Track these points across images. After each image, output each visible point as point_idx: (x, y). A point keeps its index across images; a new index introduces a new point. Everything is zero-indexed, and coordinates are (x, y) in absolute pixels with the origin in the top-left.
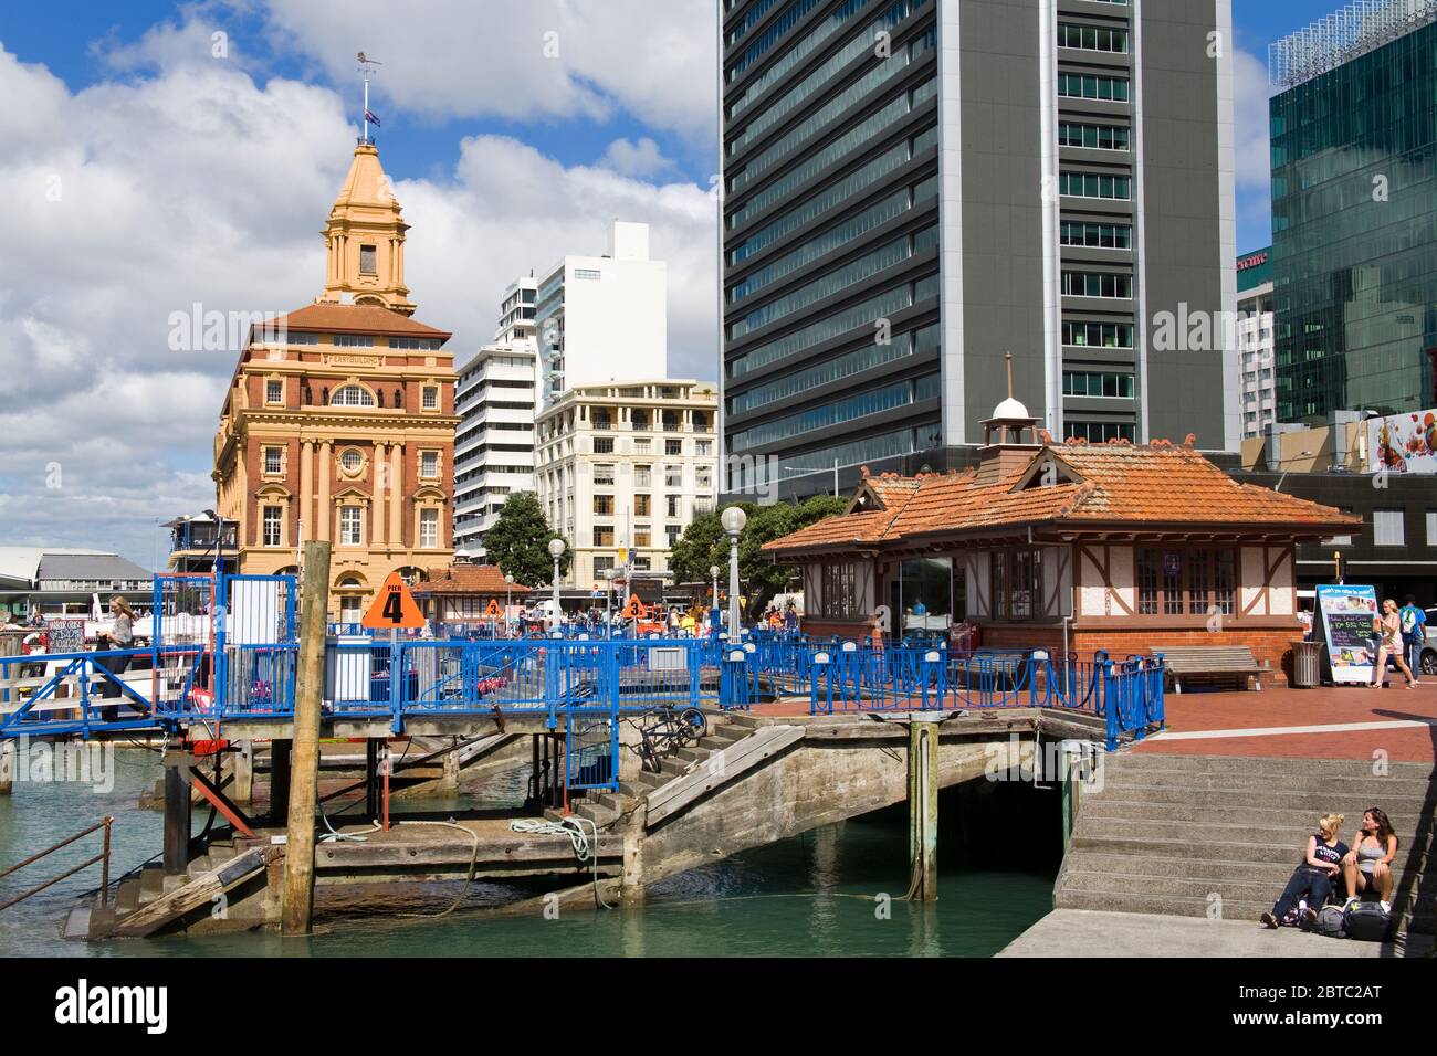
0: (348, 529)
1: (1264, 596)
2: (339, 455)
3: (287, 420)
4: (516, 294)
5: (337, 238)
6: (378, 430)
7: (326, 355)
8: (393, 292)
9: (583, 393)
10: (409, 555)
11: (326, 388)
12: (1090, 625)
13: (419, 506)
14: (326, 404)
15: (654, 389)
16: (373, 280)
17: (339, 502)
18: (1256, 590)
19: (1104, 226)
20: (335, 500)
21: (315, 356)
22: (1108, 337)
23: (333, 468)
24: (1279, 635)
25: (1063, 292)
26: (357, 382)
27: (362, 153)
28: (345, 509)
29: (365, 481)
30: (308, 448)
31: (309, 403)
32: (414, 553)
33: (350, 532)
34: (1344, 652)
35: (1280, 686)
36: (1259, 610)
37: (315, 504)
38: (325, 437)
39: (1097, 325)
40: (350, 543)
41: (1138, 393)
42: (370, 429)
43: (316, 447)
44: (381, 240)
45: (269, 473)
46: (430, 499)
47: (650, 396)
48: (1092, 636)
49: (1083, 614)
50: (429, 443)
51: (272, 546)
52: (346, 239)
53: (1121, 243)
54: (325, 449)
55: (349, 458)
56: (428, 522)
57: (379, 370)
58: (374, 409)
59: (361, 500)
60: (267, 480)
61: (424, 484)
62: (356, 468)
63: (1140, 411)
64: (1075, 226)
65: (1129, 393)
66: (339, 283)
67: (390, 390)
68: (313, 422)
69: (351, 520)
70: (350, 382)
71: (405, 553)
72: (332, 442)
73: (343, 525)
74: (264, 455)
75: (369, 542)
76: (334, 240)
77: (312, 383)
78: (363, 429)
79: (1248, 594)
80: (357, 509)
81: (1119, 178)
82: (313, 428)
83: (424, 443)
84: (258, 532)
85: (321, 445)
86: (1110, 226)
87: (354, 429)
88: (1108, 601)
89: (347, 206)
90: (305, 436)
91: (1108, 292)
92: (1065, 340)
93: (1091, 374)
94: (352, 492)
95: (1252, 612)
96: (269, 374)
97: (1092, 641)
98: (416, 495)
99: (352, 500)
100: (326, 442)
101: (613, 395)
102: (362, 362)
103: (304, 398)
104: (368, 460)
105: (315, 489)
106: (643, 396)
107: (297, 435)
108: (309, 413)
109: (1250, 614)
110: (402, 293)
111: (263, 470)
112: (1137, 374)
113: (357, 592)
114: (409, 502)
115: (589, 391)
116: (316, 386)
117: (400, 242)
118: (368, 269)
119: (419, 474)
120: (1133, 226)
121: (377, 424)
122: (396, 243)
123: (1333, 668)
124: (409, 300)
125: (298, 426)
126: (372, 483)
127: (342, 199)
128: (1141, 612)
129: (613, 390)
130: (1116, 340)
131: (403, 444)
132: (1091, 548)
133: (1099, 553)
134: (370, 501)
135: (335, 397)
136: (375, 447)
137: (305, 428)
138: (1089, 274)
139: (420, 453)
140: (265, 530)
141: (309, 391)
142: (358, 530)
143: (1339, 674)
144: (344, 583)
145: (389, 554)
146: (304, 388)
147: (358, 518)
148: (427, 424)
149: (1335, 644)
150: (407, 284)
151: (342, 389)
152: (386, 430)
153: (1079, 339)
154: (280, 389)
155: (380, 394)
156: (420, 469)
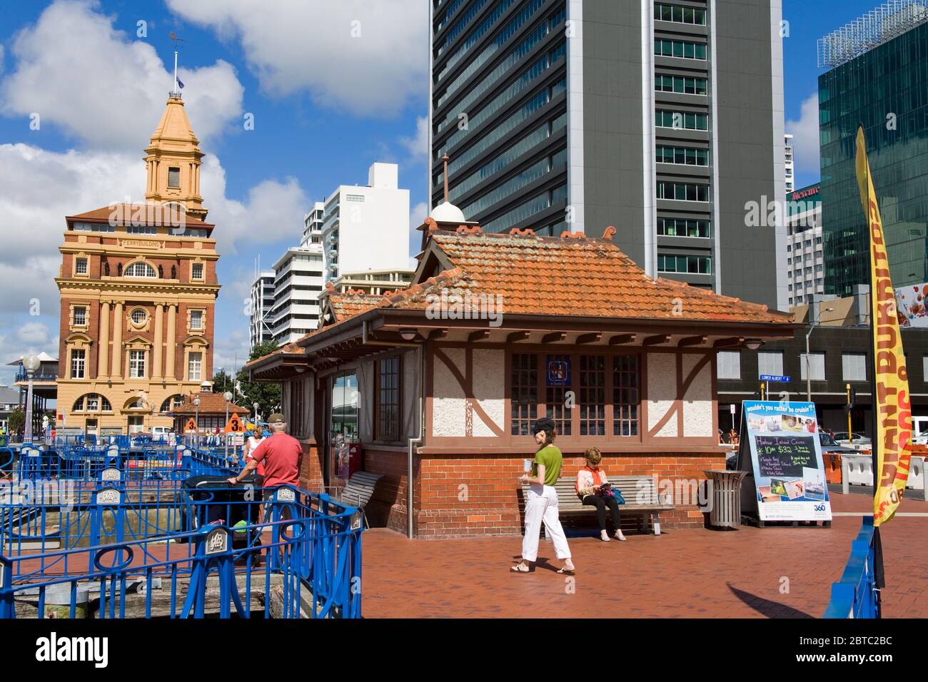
0: (135, 367)
1: (675, 414)
2: (130, 313)
3: (90, 286)
4: (313, 214)
5: (152, 162)
6: (158, 294)
7: (121, 239)
8: (191, 200)
9: (349, 277)
10: (180, 386)
11: (120, 264)
12: (442, 448)
13: (188, 350)
14: (120, 275)
15: (397, 275)
16: (177, 191)
17: (128, 347)
18: (666, 405)
19: (689, 149)
20: (126, 345)
21: (112, 241)
22: (692, 230)
23: (124, 322)
24: (692, 462)
25: (658, 196)
26: (144, 260)
27: (172, 103)
28: (133, 353)
29: (148, 332)
30: (105, 308)
31: (107, 274)
32: (183, 384)
33: (137, 369)
34: (775, 483)
35: (693, 526)
36: (670, 431)
37: (110, 348)
38: (119, 299)
39: (683, 220)
40: (137, 377)
41: (713, 270)
42: (153, 294)
43: (112, 306)
44: (184, 164)
45: (76, 325)
46: (196, 345)
47: (394, 280)
48: (446, 463)
49: (435, 434)
50: (196, 305)
51: (77, 379)
52: (158, 163)
53: (701, 161)
54: (118, 308)
55: (137, 315)
56: (195, 362)
57: (160, 251)
58: (156, 279)
59: (145, 345)
60: (74, 330)
61: (191, 334)
62: (142, 322)
63: (715, 284)
64: (667, 148)
65: (707, 270)
66: (152, 194)
67: (167, 266)
68: (109, 288)
69: (137, 360)
70: (138, 259)
71: (177, 384)
72: (123, 303)
73: (132, 363)
74: (72, 312)
75: (150, 376)
76: (150, 164)
77: (110, 260)
78: (147, 294)
79: (655, 410)
80: (142, 352)
81: (700, 115)
82: (110, 292)
83: (192, 304)
84: (67, 369)
85: (115, 305)
86: (693, 150)
87: (140, 293)
88: (469, 419)
89: (160, 140)
90: (103, 299)
91: (691, 197)
92: (660, 231)
93: (679, 256)
94: (138, 340)
95: (660, 434)
96: (78, 253)
97: (444, 469)
98: (185, 343)
99: (137, 346)
100: (119, 303)
101: (369, 279)
102: (148, 245)
103: (103, 270)
104: (151, 316)
105: (111, 337)
106: (389, 280)
107: (97, 297)
108: (106, 282)
109: (657, 435)
110: (198, 201)
111: (71, 323)
112: (712, 257)
113: (140, 413)
114: (180, 347)
115: (353, 277)
116: (113, 262)
117: (197, 166)
118: (175, 184)
119: (188, 327)
120: (710, 150)
121: (157, 290)
122: (194, 166)
123: (760, 503)
124: (203, 206)
125: (97, 291)
126: (153, 333)
127: (156, 135)
128: (515, 431)
129: (369, 276)
130: (698, 232)
131: (177, 305)
132: (447, 351)
133: (458, 358)
134: (151, 346)
135: (127, 270)
136: (156, 307)
137: (103, 293)
138: (677, 184)
139: (189, 311)
140: (72, 367)
141: (107, 266)
142: (143, 367)
143: (767, 511)
144: (131, 406)
145: (164, 385)
146: (104, 264)
147: (143, 358)
148: (194, 291)
149: (764, 473)
150: (202, 195)
151: (133, 265)
152: (165, 294)
153: (670, 231)
154: (86, 264)
155: (160, 268)
156: (189, 323)
